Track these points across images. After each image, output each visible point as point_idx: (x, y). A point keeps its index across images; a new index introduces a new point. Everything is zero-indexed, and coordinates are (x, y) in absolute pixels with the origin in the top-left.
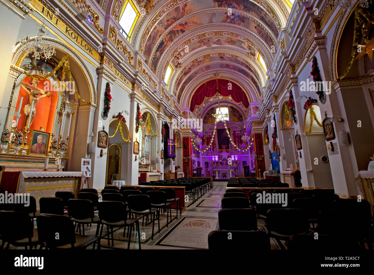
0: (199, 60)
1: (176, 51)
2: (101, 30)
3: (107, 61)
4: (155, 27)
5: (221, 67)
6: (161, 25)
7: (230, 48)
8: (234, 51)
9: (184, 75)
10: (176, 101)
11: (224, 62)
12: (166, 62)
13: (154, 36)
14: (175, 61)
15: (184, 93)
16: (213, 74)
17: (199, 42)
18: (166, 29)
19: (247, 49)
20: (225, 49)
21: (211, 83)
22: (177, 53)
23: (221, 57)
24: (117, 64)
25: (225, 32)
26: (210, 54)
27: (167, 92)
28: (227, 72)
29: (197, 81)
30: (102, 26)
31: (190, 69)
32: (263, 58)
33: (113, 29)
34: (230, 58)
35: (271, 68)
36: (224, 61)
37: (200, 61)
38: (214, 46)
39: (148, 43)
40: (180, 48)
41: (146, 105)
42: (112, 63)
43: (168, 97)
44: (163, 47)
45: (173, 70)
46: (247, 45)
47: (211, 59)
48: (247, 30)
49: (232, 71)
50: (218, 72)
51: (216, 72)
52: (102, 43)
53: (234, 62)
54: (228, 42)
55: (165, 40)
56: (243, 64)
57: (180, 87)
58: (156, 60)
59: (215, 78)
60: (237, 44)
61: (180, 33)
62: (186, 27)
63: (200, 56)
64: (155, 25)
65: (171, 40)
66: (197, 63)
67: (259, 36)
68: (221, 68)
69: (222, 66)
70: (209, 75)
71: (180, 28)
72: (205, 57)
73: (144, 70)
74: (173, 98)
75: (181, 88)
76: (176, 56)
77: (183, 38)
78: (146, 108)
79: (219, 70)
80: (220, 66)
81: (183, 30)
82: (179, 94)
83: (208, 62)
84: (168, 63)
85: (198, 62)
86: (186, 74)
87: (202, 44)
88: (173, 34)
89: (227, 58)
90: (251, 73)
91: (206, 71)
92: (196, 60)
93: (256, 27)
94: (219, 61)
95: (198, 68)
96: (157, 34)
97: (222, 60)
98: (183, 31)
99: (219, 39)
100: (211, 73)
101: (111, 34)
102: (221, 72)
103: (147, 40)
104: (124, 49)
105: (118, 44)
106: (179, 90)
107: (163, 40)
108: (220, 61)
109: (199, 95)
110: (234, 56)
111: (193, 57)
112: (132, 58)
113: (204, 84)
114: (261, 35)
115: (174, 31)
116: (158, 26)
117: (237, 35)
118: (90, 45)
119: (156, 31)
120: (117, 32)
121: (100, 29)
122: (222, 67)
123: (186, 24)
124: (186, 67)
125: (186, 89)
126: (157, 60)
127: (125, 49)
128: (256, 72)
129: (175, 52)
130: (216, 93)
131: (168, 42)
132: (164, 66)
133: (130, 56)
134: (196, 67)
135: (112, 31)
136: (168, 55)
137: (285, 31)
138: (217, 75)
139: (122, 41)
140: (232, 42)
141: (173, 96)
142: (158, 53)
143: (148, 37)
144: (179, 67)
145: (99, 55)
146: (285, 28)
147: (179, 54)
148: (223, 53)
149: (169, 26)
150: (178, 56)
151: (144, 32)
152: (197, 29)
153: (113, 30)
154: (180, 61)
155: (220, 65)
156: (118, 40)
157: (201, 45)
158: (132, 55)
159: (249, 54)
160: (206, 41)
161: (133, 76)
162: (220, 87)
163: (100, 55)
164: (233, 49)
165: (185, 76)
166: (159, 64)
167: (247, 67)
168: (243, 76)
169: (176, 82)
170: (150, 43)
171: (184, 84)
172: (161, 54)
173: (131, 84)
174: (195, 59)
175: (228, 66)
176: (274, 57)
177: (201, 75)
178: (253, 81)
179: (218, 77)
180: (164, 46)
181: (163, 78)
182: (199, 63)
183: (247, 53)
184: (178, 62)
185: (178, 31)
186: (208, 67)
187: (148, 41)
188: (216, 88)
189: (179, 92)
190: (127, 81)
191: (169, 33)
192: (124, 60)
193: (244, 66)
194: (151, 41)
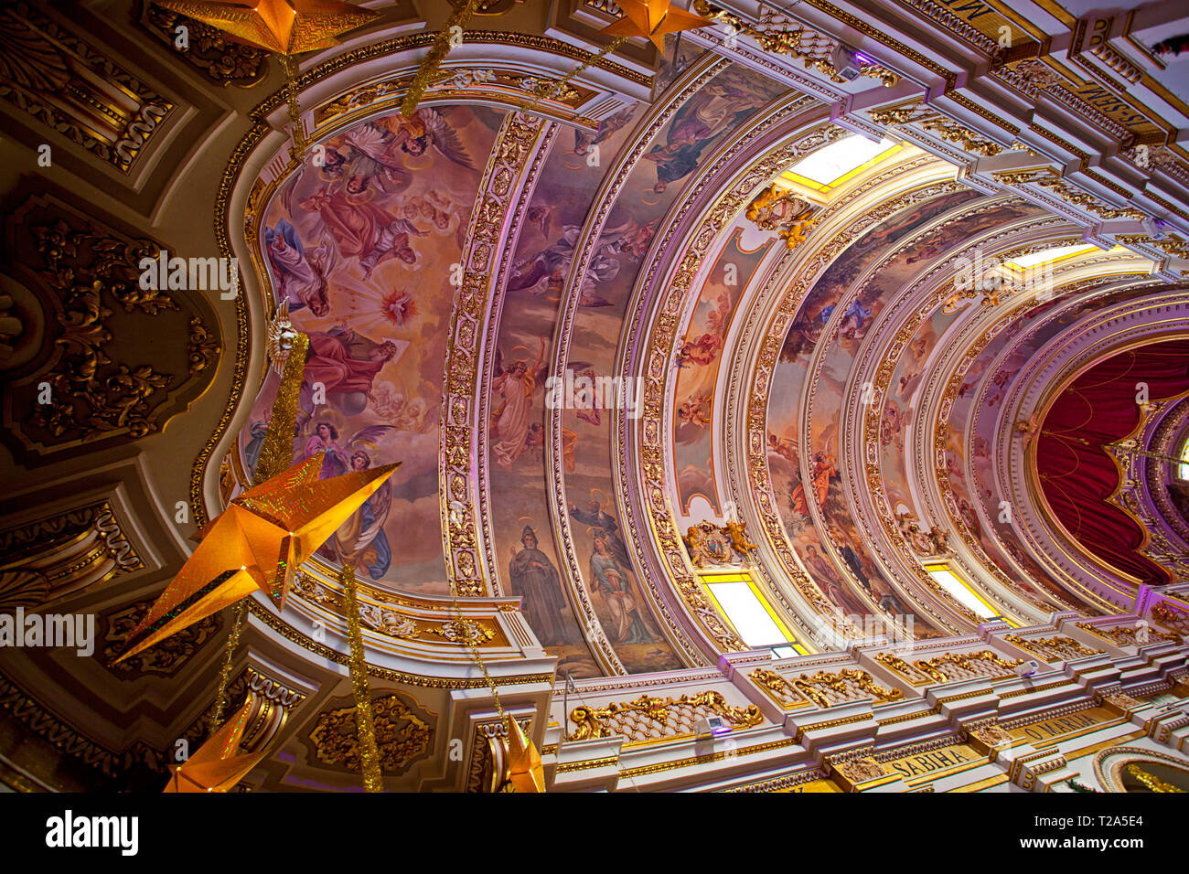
0: (945, 466)
1: (888, 525)
2: (752, 713)
3: (852, 770)
4: (795, 548)
5: (996, 403)
6: (795, 530)
7: (943, 356)
8: (958, 344)
9: (980, 538)
10: (1084, 618)
11: (981, 388)
12: (914, 574)
13: (819, 566)
14: (921, 543)
15: (1054, 569)
16: (1014, 440)
17: (884, 443)
18: (811, 522)
19: (967, 300)
20: (941, 371)
21: (1051, 458)
22: (896, 523)
23: (961, 393)
24: (876, 744)
25: (886, 355)
26: (938, 421)
27: (1035, 633)
28: (1023, 388)
29: (1020, 505)
30: (745, 704)
31: (965, 508)
32: (1026, 252)
33: (763, 678)
34: (976, 362)
35: (1087, 228)
36: (980, 385)
37: (949, 462)
38: (914, 402)
39: (832, 597)
40: (884, 510)
41: (1082, 752)
42: (865, 759)
43: (1062, 641)
44: (861, 560)
45: (947, 564)
46: (955, 299)
47: (956, 424)
48: (907, 289)
49: (1025, 369)
50: (1011, 420)
51: (1009, 427)
52: (793, 743)
53: (996, 354)
54: (919, 356)
55: (841, 540)
56: (1016, 327)
57: (1024, 574)
58: (893, 602)
59: (1034, 434)
60: (936, 331)
61: (839, 487)
62: (827, 462)
63: (932, 456)
64: (791, 546)
65: (847, 523)
66: (952, 475)
67: (941, 254)
68: (1001, 403)
69: (992, 398)
70: (1013, 451)
71: (824, 482)
72: (943, 443)
73: (921, 663)
74: (1072, 623)
75: (1031, 574)
76: (904, 533)
77: (856, 484)
78: (1101, 762)
79: (1007, 414)
80: (991, 404)
81: (834, 475)
82: (1053, 592)
83: (961, 440)
84: (921, 572)
85: (951, 471)
86: (977, 530)
87: (894, 435)
88: (831, 509)
89: (972, 373)
90: (1066, 306)
91: (993, 457)
92: (940, 474)
93: (910, 261)
94: (973, 402)
95: (969, 480)
96: (816, 556)
97: (973, 392)
98: (836, 477)
99: (899, 378)
100: (1006, 445)
101: (773, 691)
102: (1015, 406)
103: (824, 596)
104: (829, 684)
105: (808, 689)
106: (1033, 583)
107: (841, 549)
108: (974, 400)
109: (1087, 521)
110: (977, 349)
111: (925, 481)
112: (865, 678)
113: (1045, 485)
114: (940, 249)
115: (827, 501)
116: (796, 540)
117: (912, 321)
118: (783, 782)
119: (806, 555)
120: (774, 670)
121: (748, 715)
122: (999, 399)
123: (818, 459)
124: (953, 519)
125: (1042, 556)
126: (896, 600)
127: (830, 682)
128: (1072, 286)
129: (890, 530)
130: (1108, 456)
131: (852, 535)
132: (926, 587)
133: (858, 681)
134: (964, 483)
135: (766, 682)
136: (893, 557)
137: (970, 168)
138: (1022, 426)
139: (804, 673)
140: (926, 342)
141: (1059, 620)
142: (875, 584)
143: (817, 587)
144: (946, 540)
145: (825, 783)
146: (961, 168)
147: (901, 521)
148: (950, 382)
149: (805, 510)
150: (906, 526)
151: (800, 590)
152: (846, 434)
153: (766, 680)
154: (925, 528)
155: (987, 404)
156: (797, 683)
157: (897, 439)
158: (856, 669)
159: (991, 298)
160: (892, 422)
161: (936, 718)
162: (1085, 432)
163: (824, 775)
164: (949, 347)
165: (986, 536)
166: (911, 600)
167: (1031, 315)
168: (1063, 335)
169: (999, 576)
170: (835, 590)
171: (1014, 554)
172: (881, 577)
173: (966, 747)
174: (938, 476)
175: (1002, 380)
176: (1048, 213)
177: (1002, 482)
178: (1103, 304)
179: (1035, 425)
180: (857, 554)
181: (973, 616)
182: (955, 469)
183: (982, 302)
184: (926, 534)
185: (830, 491)
186: (981, 447)
187: (827, 594)
188: (1080, 448)
189: (1046, 587)
190: (946, 751)
191: (828, 520)
192: (868, 710)
193: (1024, 325)
194: (830, 585)
